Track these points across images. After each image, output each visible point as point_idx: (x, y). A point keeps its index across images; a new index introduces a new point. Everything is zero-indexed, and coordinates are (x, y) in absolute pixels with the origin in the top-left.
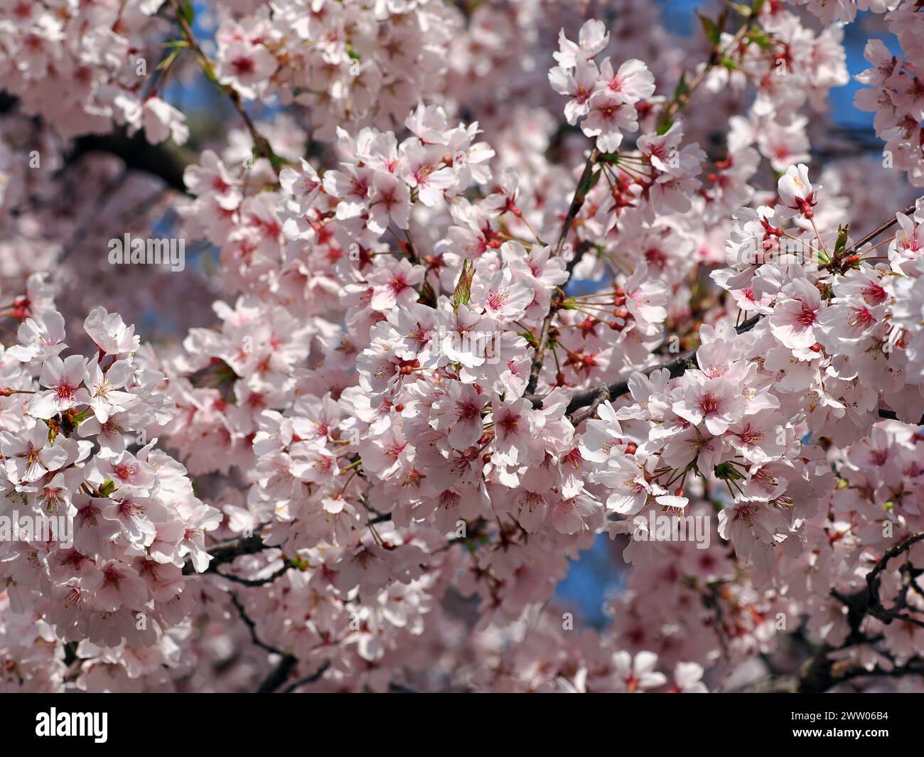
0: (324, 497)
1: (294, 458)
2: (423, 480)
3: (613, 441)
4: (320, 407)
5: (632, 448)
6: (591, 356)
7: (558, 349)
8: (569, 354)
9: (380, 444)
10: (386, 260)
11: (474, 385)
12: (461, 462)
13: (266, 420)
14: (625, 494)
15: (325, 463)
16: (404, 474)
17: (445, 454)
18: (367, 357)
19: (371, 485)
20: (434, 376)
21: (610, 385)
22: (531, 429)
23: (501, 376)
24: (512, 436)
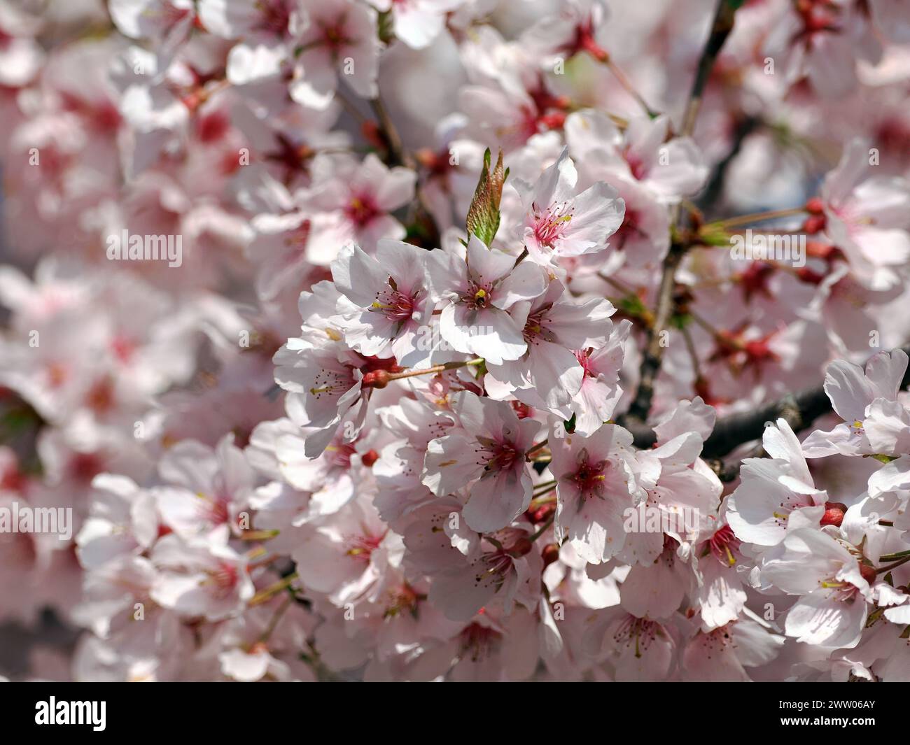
0: (227, 649)
1: (160, 569)
2: (423, 604)
3: (794, 500)
4: (212, 466)
5: (834, 513)
6: (765, 339)
7: (695, 330)
8: (718, 339)
9: (334, 535)
10: (337, 163)
11: (515, 403)
12: (494, 562)
13: (105, 495)
14: (821, 605)
15: (224, 576)
16: (384, 594)
17: (461, 544)
18: (294, 354)
19: (322, 620)
20: (433, 389)
21: (799, 395)
22: (631, 487)
23: (563, 378)
24: (592, 504)
